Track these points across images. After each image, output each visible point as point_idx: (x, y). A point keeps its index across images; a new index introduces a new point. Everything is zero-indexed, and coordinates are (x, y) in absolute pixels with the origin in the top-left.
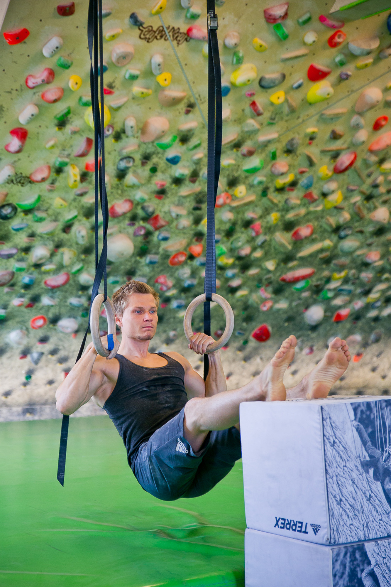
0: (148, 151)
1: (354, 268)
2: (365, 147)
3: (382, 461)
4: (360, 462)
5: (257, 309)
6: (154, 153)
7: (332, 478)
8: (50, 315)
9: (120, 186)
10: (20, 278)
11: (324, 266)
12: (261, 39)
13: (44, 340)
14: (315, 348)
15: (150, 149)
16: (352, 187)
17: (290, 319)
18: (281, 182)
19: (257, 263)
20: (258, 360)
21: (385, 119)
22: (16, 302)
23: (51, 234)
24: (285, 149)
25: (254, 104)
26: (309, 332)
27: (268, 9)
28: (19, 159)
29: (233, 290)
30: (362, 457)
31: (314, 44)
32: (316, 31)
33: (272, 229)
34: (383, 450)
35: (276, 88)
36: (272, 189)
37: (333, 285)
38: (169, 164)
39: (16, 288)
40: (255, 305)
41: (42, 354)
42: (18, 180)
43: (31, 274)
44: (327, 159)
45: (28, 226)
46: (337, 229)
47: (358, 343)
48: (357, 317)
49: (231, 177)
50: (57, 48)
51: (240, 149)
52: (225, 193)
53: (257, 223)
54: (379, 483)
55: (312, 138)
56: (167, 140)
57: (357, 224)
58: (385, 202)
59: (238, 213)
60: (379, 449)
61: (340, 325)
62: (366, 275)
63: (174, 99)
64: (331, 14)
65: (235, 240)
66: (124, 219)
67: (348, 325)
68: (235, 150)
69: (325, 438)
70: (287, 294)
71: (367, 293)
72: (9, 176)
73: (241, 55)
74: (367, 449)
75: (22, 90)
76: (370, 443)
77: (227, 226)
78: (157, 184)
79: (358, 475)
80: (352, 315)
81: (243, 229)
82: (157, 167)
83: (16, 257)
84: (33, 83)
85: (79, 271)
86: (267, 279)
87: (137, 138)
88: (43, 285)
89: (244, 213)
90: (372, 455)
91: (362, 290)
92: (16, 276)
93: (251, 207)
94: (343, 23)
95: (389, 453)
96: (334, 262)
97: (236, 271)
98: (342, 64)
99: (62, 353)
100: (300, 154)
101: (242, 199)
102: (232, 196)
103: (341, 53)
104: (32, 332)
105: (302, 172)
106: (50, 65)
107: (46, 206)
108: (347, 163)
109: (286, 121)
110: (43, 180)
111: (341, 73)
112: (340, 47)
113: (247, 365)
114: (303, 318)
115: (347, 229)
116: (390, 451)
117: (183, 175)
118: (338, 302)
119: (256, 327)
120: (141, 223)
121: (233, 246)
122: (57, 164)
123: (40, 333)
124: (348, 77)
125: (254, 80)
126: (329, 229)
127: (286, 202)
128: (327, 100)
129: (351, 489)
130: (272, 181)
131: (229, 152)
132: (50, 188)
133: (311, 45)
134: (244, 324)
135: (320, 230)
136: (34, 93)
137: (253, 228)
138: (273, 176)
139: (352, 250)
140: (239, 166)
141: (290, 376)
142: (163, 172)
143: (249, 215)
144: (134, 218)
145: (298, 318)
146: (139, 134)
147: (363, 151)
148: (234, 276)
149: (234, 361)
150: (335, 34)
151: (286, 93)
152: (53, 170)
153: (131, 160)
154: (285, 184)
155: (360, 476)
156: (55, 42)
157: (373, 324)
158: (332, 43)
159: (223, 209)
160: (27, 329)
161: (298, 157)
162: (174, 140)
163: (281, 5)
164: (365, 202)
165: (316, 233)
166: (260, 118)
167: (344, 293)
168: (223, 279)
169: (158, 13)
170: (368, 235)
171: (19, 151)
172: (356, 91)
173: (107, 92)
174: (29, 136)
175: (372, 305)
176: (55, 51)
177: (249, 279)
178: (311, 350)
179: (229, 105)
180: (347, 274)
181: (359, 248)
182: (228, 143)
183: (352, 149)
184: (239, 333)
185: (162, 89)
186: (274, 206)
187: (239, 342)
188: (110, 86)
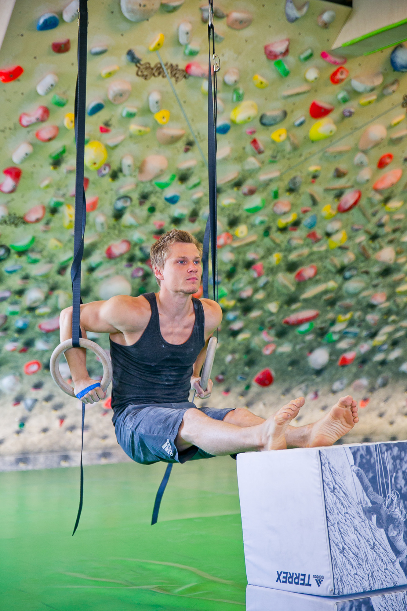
0: (146, 190)
1: (359, 310)
2: (371, 185)
3: (384, 508)
4: (362, 509)
5: (259, 353)
6: (152, 192)
7: (333, 525)
8: (45, 360)
9: (117, 227)
10: (13, 322)
11: (329, 308)
12: (262, 75)
13: (38, 386)
14: (320, 393)
15: (148, 188)
16: (356, 227)
17: (294, 363)
18: (282, 222)
19: (259, 305)
20: (261, 405)
21: (390, 156)
22: (9, 346)
23: (46, 276)
24: (287, 188)
25: (254, 142)
26: (314, 377)
27: (269, 45)
28: (13, 200)
29: (235, 334)
30: (364, 503)
31: (316, 80)
32: (317, 67)
33: (275, 270)
34: (385, 496)
35: (277, 126)
37: (338, 327)
38: (168, 204)
39: (9, 332)
40: (257, 348)
41: (36, 400)
42: (12, 220)
43: (25, 317)
44: (330, 197)
45: (22, 268)
46: (341, 270)
47: (365, 388)
48: (363, 360)
49: (232, 217)
50: (52, 85)
51: (241, 188)
52: (226, 233)
53: (259, 264)
54: (382, 530)
55: (315, 177)
56: (165, 179)
57: (362, 265)
58: (391, 242)
59: (239, 253)
60: (381, 495)
61: (346, 369)
62: (372, 318)
63: (172, 137)
64: (333, 50)
66: (122, 260)
67: (354, 369)
68: (235, 189)
69: (324, 483)
70: (290, 336)
71: (373, 335)
72: (2, 217)
73: (241, 92)
74: (369, 495)
75: (15, 129)
76: (371, 489)
77: (228, 267)
78: (155, 224)
79: (361, 522)
80: (357, 358)
81: (245, 271)
82: (155, 206)
83: (9, 300)
84: (28, 121)
86: (269, 322)
87: (135, 176)
88: (37, 329)
89: (245, 253)
90: (374, 501)
91: (368, 333)
92: (9, 320)
93: (253, 247)
94: (345, 59)
95: (392, 499)
96: (339, 303)
97: (238, 313)
98: (345, 100)
99: (57, 400)
100: (303, 193)
101: (243, 239)
102: (233, 236)
103: (344, 89)
104: (26, 378)
105: (305, 212)
106: (44, 103)
107: (40, 247)
108: (351, 202)
109: (289, 159)
110: (38, 220)
111: (344, 110)
112: (343, 84)
114: (307, 362)
115: (352, 270)
116: (392, 497)
117: (182, 215)
118: (343, 345)
119: (258, 372)
120: (139, 264)
121: (235, 288)
122: (52, 204)
123: (35, 379)
124: (351, 114)
125: (254, 118)
126: (334, 270)
127: (289, 242)
128: (330, 139)
129: (353, 537)
130: (274, 220)
131: (229, 191)
132: (45, 229)
133: (312, 82)
134: (246, 369)
135: (324, 271)
136: (29, 132)
137: (255, 269)
138: (275, 216)
139: (357, 291)
140: (240, 205)
142: (162, 212)
143: (250, 256)
144: (131, 260)
145: (302, 362)
146: (137, 173)
150: (338, 70)
151: (288, 131)
152: (48, 210)
153: (129, 200)
154: (287, 224)
155: (363, 523)
156: (49, 79)
157: (379, 368)
158: (334, 79)
159: (224, 250)
160: (21, 375)
161: (300, 196)
162: (172, 179)
163: (282, 41)
164: (370, 242)
165: (320, 274)
166: (262, 156)
167: (350, 335)
169: (155, 50)
170: (374, 275)
171: (12, 191)
172: (360, 128)
173: (103, 130)
174: (23, 175)
175: (378, 349)
176: (49, 89)
177: (250, 321)
178: (316, 395)
179: (229, 143)
180: (352, 317)
181: (364, 289)
182: (229, 182)
183: (356, 188)
184: (241, 378)
185: (160, 127)
186: (277, 246)
187: (240, 388)
188: (107, 124)
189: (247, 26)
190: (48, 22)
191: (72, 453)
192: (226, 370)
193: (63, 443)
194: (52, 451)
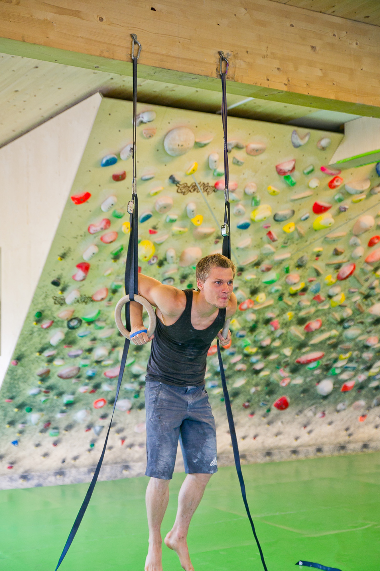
0: (185, 273)
1: (357, 350)
2: (363, 260)
5: (278, 385)
6: (190, 274)
8: (109, 398)
10: (85, 372)
11: (332, 350)
12: (274, 186)
13: (104, 417)
14: (326, 412)
15: (187, 271)
16: (352, 290)
17: (305, 391)
18: (294, 289)
19: (276, 350)
20: (279, 423)
21: (378, 238)
22: (82, 389)
23: (109, 339)
24: (297, 265)
25: (269, 233)
26: (321, 401)
27: (279, 165)
28: (83, 285)
29: (257, 372)
31: (317, 188)
32: (318, 178)
33: (288, 324)
35: (287, 221)
36: (287, 295)
37: (340, 364)
39: (81, 379)
40: (276, 382)
41: (103, 427)
42: (83, 300)
43: (94, 368)
44: (331, 270)
45: (91, 333)
46: (342, 322)
47: (363, 407)
48: (361, 387)
49: (253, 288)
50: (112, 205)
51: (260, 267)
52: (249, 299)
53: (275, 320)
55: (318, 255)
57: (358, 317)
59: (260, 314)
61: (347, 394)
62: (367, 355)
63: (205, 234)
64: (330, 165)
65: (258, 334)
67: (354, 394)
68: (255, 268)
70: (302, 372)
71: (368, 368)
72: (76, 298)
73: (258, 199)
75: (85, 235)
77: (251, 324)
80: (356, 385)
81: (264, 326)
82: (193, 284)
83: (81, 356)
84: (94, 231)
85: (132, 364)
86: (284, 362)
87: (177, 263)
88: (103, 376)
89: (264, 314)
91: (364, 366)
92: (81, 370)
93: (270, 309)
94: (340, 171)
96: (340, 346)
97: (259, 357)
98: (340, 200)
99: (119, 426)
100: (309, 268)
101: (263, 303)
102: (254, 301)
103: (340, 192)
104: (95, 411)
105: (311, 281)
106: (107, 216)
107: (104, 317)
108: (348, 273)
109: (297, 244)
110: (102, 299)
111: (340, 207)
112: (338, 189)
113: (270, 427)
114: (316, 390)
115: (350, 321)
118: (344, 376)
119: (277, 399)
121: (256, 339)
122: (113, 287)
123: (102, 412)
124: (345, 210)
125: (269, 217)
126: (335, 322)
127: (298, 303)
128: (330, 228)
130: (287, 288)
131: (251, 269)
132: (107, 305)
133: (314, 189)
134: (267, 397)
135: (328, 323)
136: (95, 237)
137: (272, 325)
138: (288, 285)
139: (354, 337)
140: (259, 279)
141: (307, 435)
143: (269, 315)
145: (312, 390)
146: (178, 261)
147: (360, 262)
148: (257, 361)
149: (259, 425)
150: (334, 179)
151: (296, 223)
152: (110, 291)
153: (172, 280)
154: (297, 291)
156: (111, 200)
157: (374, 392)
158: (331, 185)
159: (247, 312)
160: (91, 409)
161: (307, 270)
163: (289, 162)
164: (364, 300)
165: (324, 325)
166: (275, 243)
167: (349, 369)
168: (248, 364)
169: (191, 174)
170: (367, 324)
171: (83, 280)
172: (353, 219)
173: (151, 232)
174: (91, 267)
175: (373, 378)
176: (110, 207)
177: (270, 362)
178: (324, 414)
179: (250, 235)
180: (352, 355)
181: (360, 335)
182: (250, 263)
183: (351, 262)
184: (263, 404)
185: (196, 228)
186: (289, 307)
187: (263, 411)
188: (155, 228)
189: (262, 153)
190: (109, 162)
191: (131, 464)
192: (251, 398)
193: (124, 457)
194: (116, 463)
